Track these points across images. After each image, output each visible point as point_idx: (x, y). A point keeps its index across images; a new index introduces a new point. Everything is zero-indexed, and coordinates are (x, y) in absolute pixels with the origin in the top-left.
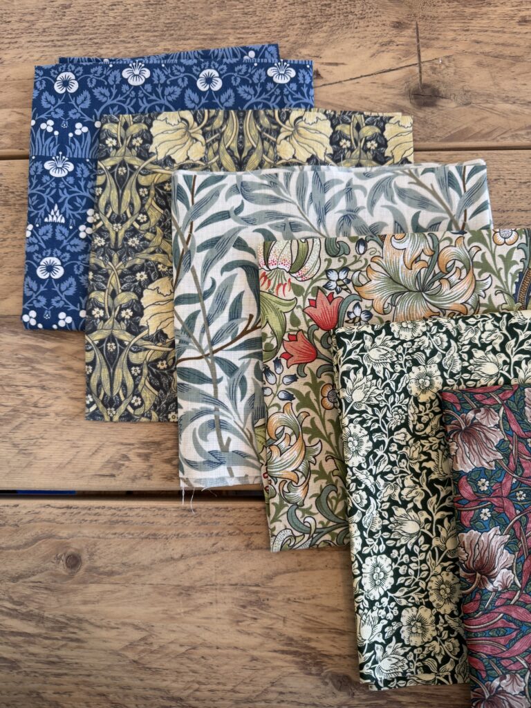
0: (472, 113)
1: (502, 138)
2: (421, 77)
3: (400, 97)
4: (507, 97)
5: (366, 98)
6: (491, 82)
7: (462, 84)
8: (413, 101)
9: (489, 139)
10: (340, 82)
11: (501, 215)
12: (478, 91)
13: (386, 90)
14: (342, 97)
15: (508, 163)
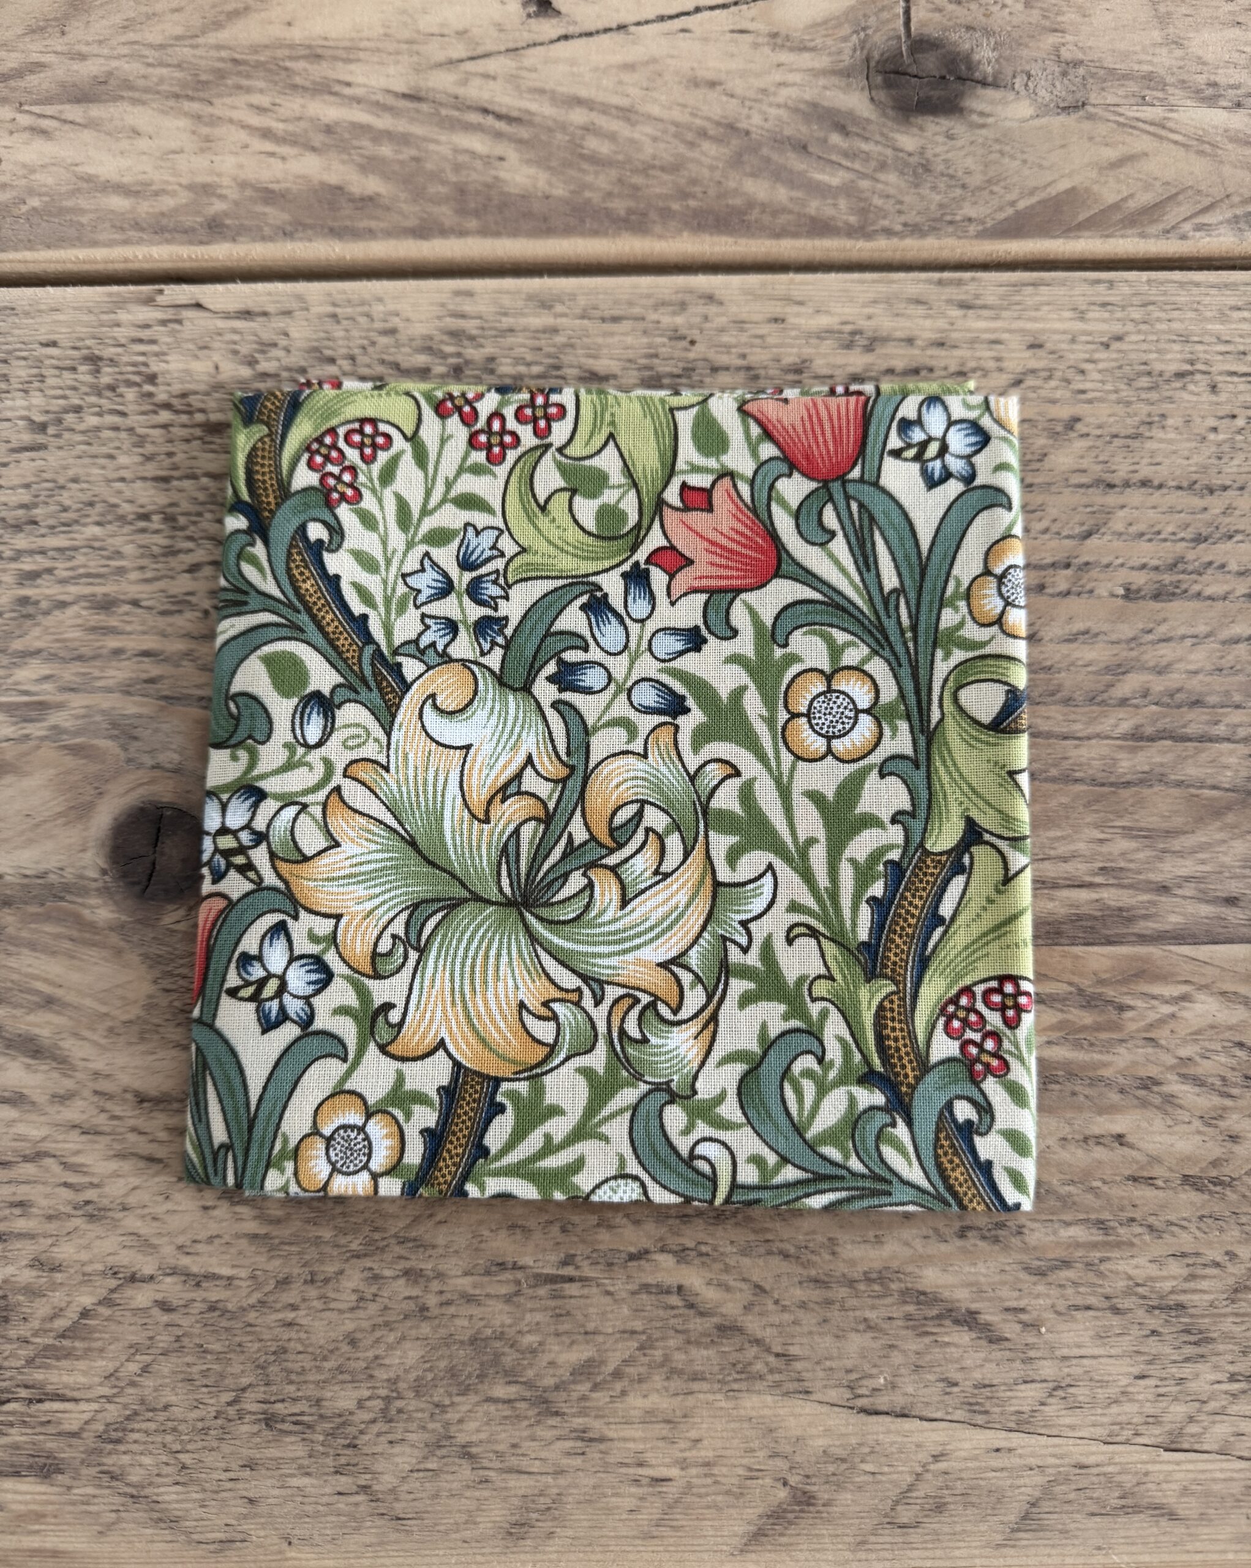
0: (1091, 139)
1: (1199, 228)
2: (907, 12)
3: (835, 80)
4: (1215, 85)
5: (712, 84)
6: (1156, 35)
7: (1052, 39)
8: (881, 95)
9: (1153, 229)
10: (621, 27)
11: (1197, 502)
12: (1109, 62)
13: (784, 57)
14: (627, 77)
15: (1222, 317)
